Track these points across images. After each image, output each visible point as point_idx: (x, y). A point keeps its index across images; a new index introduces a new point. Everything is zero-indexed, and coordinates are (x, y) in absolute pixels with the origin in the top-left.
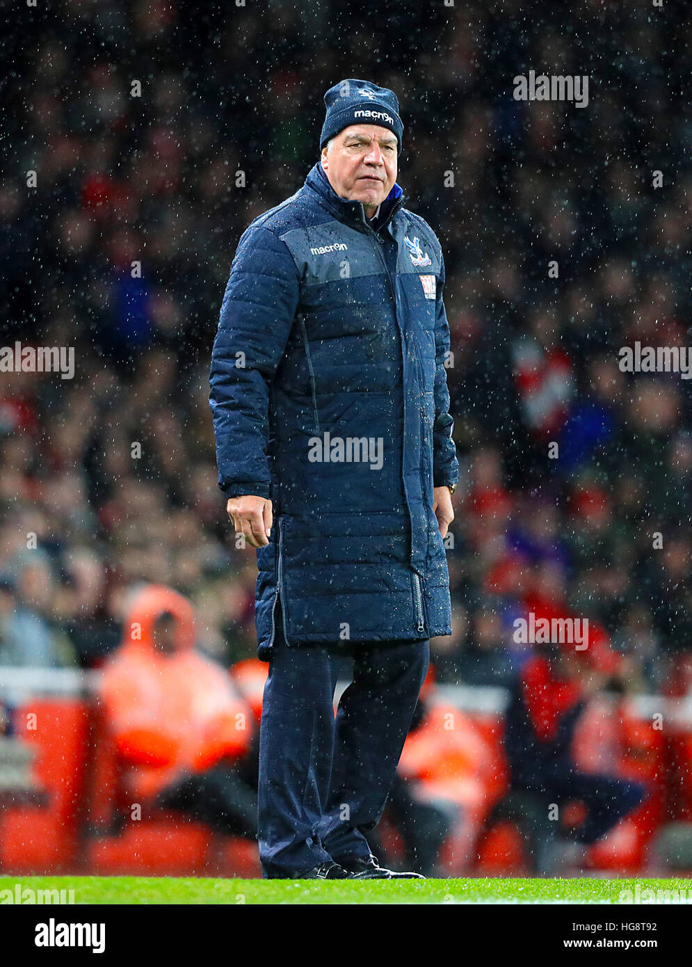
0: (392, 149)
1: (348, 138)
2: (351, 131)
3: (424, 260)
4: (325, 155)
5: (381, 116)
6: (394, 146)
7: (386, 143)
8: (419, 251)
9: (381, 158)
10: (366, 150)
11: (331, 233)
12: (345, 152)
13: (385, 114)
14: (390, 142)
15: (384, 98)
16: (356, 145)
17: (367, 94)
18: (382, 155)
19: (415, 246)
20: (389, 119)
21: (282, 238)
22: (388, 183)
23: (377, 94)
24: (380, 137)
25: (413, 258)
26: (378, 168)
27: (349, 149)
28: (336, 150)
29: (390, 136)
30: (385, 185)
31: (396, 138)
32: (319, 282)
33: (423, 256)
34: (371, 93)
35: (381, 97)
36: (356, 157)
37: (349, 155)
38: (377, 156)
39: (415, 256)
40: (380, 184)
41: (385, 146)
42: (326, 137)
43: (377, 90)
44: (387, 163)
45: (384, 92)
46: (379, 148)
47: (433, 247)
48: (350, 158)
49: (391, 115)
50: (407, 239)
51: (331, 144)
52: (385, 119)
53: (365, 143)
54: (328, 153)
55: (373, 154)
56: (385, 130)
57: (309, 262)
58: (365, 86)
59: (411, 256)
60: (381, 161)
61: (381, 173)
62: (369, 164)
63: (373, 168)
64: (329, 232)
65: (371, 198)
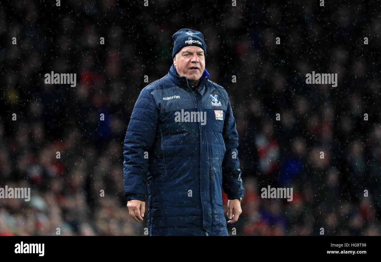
0: (202, 55)
1: (183, 52)
2: (185, 50)
3: (218, 104)
4: (175, 60)
5: (196, 42)
6: (203, 54)
7: (199, 53)
8: (216, 100)
9: (198, 59)
10: (191, 57)
11: (174, 91)
12: (183, 58)
13: (198, 41)
14: (201, 52)
15: (197, 35)
16: (187, 55)
17: (190, 34)
18: (198, 58)
19: (215, 98)
20: (200, 43)
21: (152, 93)
22: (202, 70)
23: (194, 33)
24: (197, 51)
25: (213, 103)
26: (197, 63)
27: (184, 57)
28: (179, 58)
29: (201, 50)
30: (200, 71)
31: (203, 51)
32: (166, 111)
33: (218, 102)
34: (192, 33)
35: (196, 35)
36: (187, 60)
37: (184, 59)
38: (196, 58)
39: (214, 102)
40: (198, 71)
41: (199, 54)
42: (174, 53)
43: (194, 32)
44: (201, 61)
45: (197, 33)
46: (196, 55)
47: (224, 99)
48: (185, 60)
49: (200, 41)
50: (211, 95)
51: (177, 56)
52: (198, 43)
53: (190, 54)
54: (176, 60)
55: (194, 58)
56: (199, 47)
57: (161, 103)
58: (189, 31)
59: (212, 102)
60: (198, 60)
61: (198, 66)
62: (193, 62)
63: (195, 64)
64: (173, 91)
65: (195, 77)
